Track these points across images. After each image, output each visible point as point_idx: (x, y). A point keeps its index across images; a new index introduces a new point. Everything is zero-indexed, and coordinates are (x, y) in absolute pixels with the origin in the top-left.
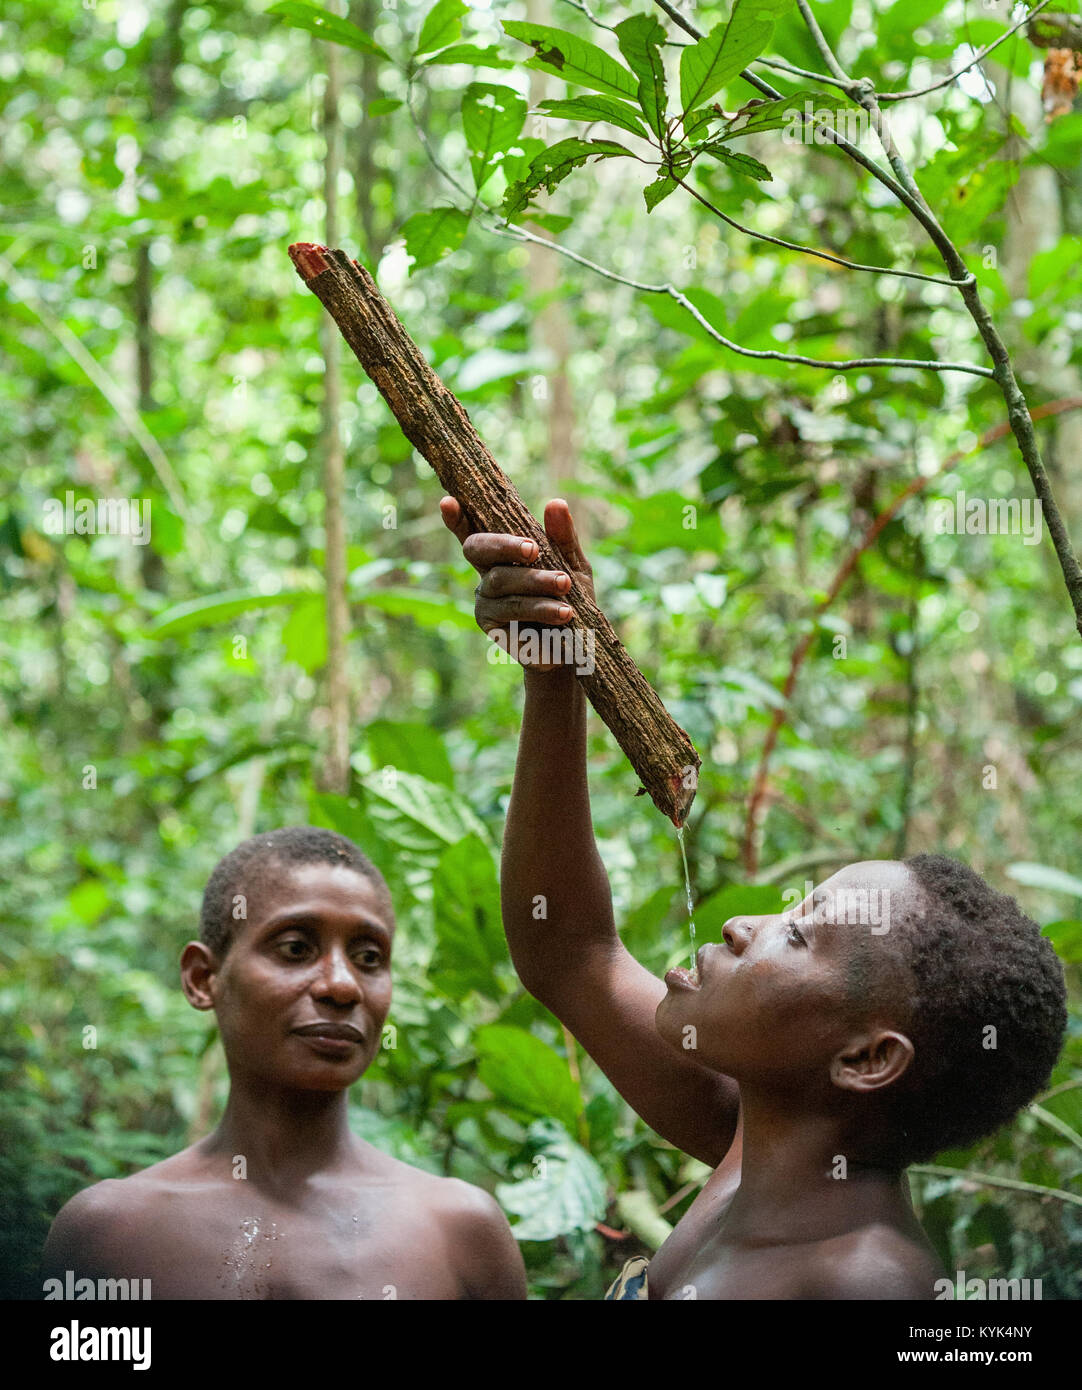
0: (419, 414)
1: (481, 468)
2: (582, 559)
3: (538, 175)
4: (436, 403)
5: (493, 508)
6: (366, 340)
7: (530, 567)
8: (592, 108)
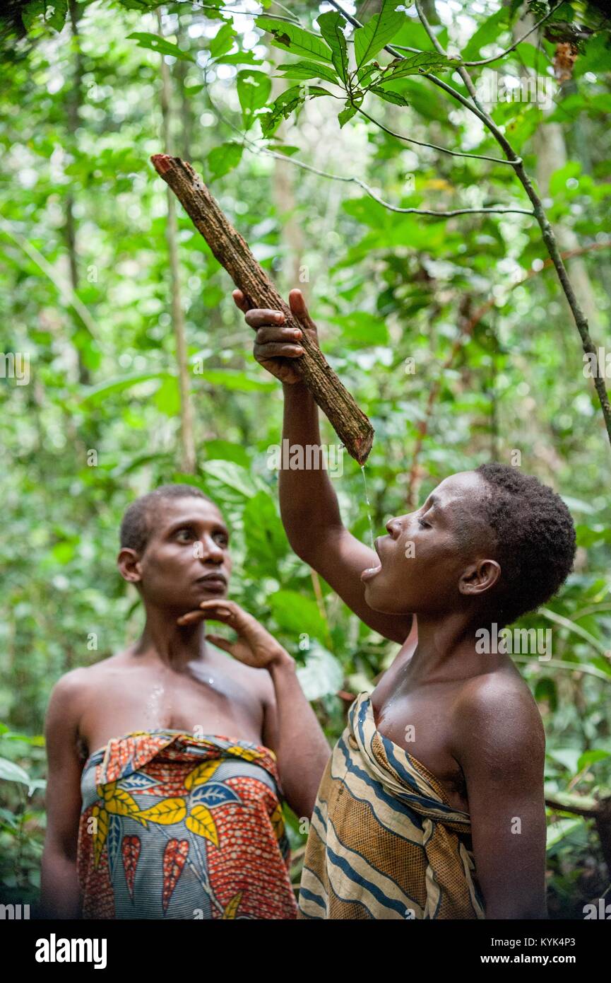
0: (221, 246)
1: (254, 274)
2: (310, 322)
3: (279, 109)
4: (230, 240)
5: (261, 295)
6: (192, 206)
7: (281, 326)
8: (307, 69)
